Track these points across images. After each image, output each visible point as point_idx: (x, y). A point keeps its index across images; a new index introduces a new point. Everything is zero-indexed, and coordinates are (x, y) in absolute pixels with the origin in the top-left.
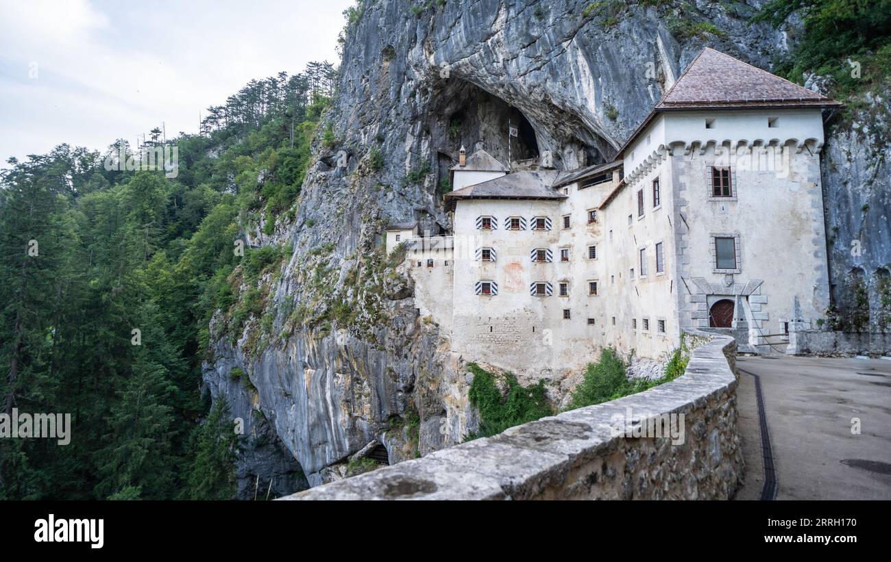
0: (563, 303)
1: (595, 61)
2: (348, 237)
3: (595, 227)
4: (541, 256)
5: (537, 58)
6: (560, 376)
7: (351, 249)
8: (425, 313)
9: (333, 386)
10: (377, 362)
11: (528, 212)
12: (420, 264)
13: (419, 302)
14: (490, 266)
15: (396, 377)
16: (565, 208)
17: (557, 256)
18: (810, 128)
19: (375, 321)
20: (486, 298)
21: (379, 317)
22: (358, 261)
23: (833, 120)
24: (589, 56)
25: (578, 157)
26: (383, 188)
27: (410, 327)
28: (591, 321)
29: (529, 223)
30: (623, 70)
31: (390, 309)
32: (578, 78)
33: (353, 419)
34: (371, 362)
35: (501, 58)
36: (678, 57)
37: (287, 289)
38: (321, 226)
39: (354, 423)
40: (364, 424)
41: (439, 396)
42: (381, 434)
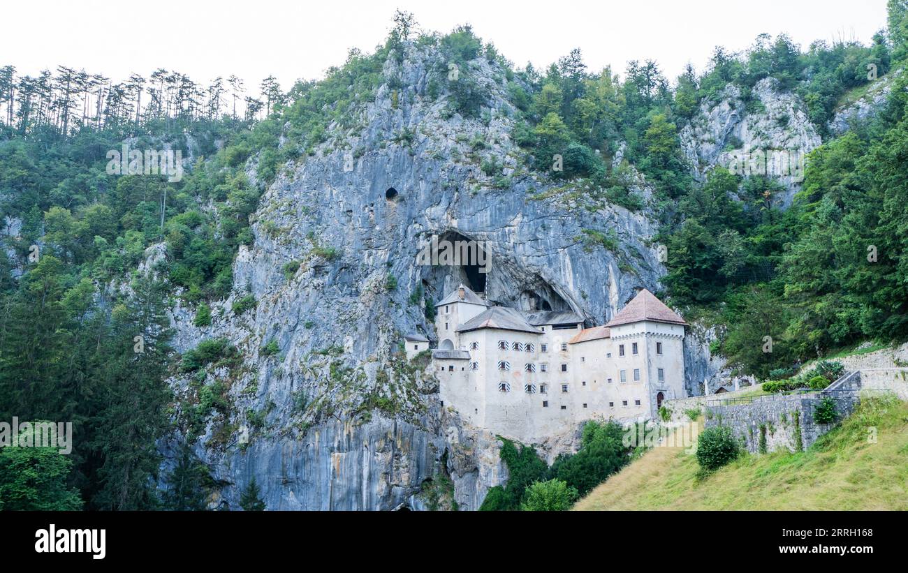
0: (543, 397)
1: (576, 265)
2: (365, 342)
3: (566, 353)
4: (529, 368)
5: (538, 250)
6: (542, 441)
7: (367, 353)
8: (447, 404)
9: (371, 463)
10: (421, 441)
11: (523, 340)
12: (443, 369)
13: (442, 396)
14: (506, 373)
15: (435, 450)
16: (543, 340)
17: (538, 368)
18: (680, 332)
19: (418, 409)
20: (504, 393)
21: (421, 407)
22: (383, 365)
23: (688, 330)
24: (573, 261)
25: (530, 303)
26: (394, 305)
27: (440, 414)
28: (564, 407)
29: (524, 347)
30: (592, 275)
31: (425, 400)
32: (564, 270)
33: (390, 487)
34: (416, 440)
35: (512, 241)
36: (620, 278)
37: (292, 384)
38: (322, 329)
39: (390, 491)
40: (398, 491)
41: (475, 458)
42: (409, 497)
